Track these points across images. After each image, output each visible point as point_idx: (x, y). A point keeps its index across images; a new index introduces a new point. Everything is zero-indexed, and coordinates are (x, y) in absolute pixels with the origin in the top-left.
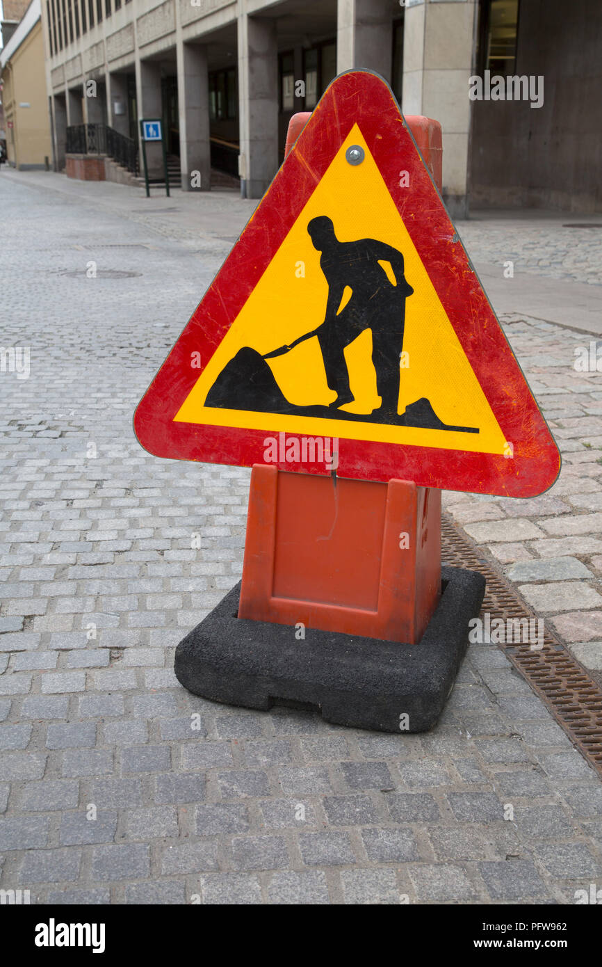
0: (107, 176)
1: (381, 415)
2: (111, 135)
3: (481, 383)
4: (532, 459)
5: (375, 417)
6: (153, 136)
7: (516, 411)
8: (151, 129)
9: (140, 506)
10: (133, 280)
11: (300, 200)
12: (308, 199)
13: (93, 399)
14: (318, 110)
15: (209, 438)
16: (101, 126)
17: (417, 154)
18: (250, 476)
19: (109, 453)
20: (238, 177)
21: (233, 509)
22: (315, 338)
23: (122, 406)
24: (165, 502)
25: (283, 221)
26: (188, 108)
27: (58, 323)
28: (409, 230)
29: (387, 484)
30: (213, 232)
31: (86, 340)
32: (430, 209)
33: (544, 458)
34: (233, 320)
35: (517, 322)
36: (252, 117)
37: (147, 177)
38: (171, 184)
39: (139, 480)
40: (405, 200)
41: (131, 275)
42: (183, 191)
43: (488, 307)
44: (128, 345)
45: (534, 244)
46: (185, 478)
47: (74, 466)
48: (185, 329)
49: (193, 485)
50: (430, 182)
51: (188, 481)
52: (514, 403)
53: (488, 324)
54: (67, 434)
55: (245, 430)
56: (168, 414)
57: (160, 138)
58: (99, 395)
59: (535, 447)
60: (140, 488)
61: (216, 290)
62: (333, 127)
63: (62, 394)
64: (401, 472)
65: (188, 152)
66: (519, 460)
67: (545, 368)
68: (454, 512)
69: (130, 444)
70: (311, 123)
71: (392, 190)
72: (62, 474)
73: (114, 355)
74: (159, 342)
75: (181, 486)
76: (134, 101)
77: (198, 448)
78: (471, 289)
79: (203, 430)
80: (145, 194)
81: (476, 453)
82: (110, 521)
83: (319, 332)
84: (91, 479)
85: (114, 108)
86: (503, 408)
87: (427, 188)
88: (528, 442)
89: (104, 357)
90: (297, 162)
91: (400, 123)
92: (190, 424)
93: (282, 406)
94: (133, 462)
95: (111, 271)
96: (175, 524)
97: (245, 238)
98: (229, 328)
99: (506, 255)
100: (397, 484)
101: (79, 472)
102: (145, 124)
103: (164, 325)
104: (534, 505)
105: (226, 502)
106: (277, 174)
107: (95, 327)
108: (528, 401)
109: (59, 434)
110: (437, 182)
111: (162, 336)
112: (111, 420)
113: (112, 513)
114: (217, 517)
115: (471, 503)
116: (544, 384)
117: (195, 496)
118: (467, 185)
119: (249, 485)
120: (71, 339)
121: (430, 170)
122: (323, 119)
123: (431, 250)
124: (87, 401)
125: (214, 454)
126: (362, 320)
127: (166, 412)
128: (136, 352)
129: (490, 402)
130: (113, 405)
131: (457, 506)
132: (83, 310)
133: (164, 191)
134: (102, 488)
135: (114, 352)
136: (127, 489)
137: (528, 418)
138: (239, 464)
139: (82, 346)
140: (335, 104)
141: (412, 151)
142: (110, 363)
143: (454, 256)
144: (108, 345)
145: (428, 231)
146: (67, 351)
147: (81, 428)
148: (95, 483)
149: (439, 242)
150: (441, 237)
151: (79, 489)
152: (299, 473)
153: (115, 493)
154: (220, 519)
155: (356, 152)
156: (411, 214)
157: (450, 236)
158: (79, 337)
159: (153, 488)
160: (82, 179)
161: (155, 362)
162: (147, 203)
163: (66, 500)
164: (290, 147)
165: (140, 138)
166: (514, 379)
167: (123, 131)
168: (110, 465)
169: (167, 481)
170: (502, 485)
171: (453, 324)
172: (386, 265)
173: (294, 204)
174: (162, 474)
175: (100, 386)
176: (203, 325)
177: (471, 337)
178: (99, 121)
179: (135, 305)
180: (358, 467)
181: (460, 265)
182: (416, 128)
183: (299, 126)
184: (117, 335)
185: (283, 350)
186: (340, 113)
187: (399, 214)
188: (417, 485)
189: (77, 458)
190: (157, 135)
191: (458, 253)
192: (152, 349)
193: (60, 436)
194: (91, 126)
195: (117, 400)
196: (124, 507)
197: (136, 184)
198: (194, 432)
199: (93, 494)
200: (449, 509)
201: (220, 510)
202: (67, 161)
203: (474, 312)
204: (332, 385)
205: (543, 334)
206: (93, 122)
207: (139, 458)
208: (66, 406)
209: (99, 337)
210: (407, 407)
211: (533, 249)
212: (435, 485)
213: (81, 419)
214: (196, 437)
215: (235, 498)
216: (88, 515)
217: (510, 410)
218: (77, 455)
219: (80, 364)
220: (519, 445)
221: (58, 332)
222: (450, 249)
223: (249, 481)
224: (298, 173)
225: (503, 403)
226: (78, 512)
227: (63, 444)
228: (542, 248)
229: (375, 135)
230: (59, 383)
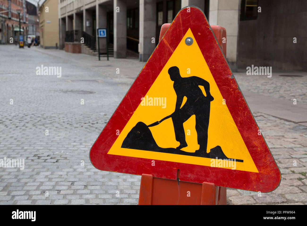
0: (82, 51)
1: (200, 153)
2: (84, 35)
3: (244, 140)
4: (267, 175)
5: (197, 154)
6: (102, 35)
7: (260, 153)
8: (102, 33)
9: (91, 193)
10: (92, 95)
11: (165, 59)
12: (168, 59)
13: (72, 146)
14: (173, 22)
15: (123, 161)
16: (80, 31)
17: (216, 41)
18: (140, 181)
19: (78, 169)
20: (138, 53)
21: (132, 196)
22: (171, 118)
23: (84, 149)
24: (102, 192)
25: (158, 68)
26: (118, 24)
27: (58, 112)
28: (212, 73)
29: (202, 184)
30: (127, 75)
31: (70, 120)
32: (221, 64)
33: (273, 174)
34: (135, 110)
35: (260, 116)
36: (145, 28)
37: (99, 52)
38: (109, 55)
39: (91, 182)
40: (210, 60)
41: (91, 93)
42: (115, 58)
43: (247, 106)
44: (88, 122)
45: (266, 83)
46: (111, 181)
47: (62, 175)
48: (114, 113)
49: (115, 184)
50: (221, 53)
51: (113, 182)
52: (259, 149)
53: (247, 114)
54: (59, 161)
55: (139, 158)
56: (105, 150)
57: (105, 36)
58: (74, 144)
59: (269, 169)
60: (91, 186)
61: (128, 97)
62: (180, 29)
63: (58, 143)
64: (208, 179)
65: (117, 42)
66: (262, 175)
67: (272, 136)
68: (232, 200)
69: (87, 165)
70: (170, 28)
71: (205, 56)
72: (56, 179)
73: (82, 126)
74: (102, 121)
75: (109, 185)
76: (95, 21)
77: (118, 166)
78: (239, 98)
79: (120, 158)
80: (98, 59)
81: (242, 171)
82: (77, 200)
83: (172, 116)
84: (69, 181)
85: (86, 23)
86: (254, 151)
87: (220, 55)
88: (266, 167)
89: (77, 127)
90: (164, 43)
91: (209, 28)
92: (115, 155)
93: (155, 148)
94: (88, 173)
95: (82, 91)
96: (106, 202)
97: (141, 75)
98: (133, 113)
99: (254, 87)
100: (206, 184)
101: (64, 178)
102: (99, 30)
103: (104, 114)
104: (269, 198)
105: (129, 192)
106: (156, 48)
107: (74, 114)
108: (265, 148)
109: (56, 160)
110: (224, 53)
111: (103, 119)
112: (79, 155)
113: (78, 196)
114: (125, 199)
115: (240, 196)
116: (272, 143)
117: (116, 189)
118: (237, 58)
119: (140, 185)
120: (63, 120)
121: (221, 48)
122: (175, 26)
123: (222, 81)
124: (69, 146)
125: (125, 169)
126: (191, 111)
127: (104, 150)
128: (92, 125)
129: (248, 148)
130: (80, 148)
131: (234, 197)
132: (69, 107)
133: (106, 58)
134: (74, 185)
135: (82, 125)
136: (85, 186)
137: (265, 156)
138: (136, 174)
139: (68, 122)
140: (181, 20)
141: (214, 40)
142: (80, 130)
143: (232, 84)
144: (80, 122)
145: (220, 74)
146: (61, 125)
147: (66, 158)
148: (71, 183)
149: (225, 78)
150: (226, 76)
151: (63, 185)
152: (162, 178)
153: (79, 187)
154: (126, 200)
155: (189, 40)
156: (213, 66)
157: (230, 76)
158: (67, 118)
159: (97, 185)
160: (71, 52)
161: (99, 130)
162: (99, 63)
163: (57, 190)
164: (161, 37)
165: (97, 36)
166: (258, 138)
167: (90, 33)
168: (78, 175)
169: (103, 182)
170: (254, 186)
171: (231, 113)
172: (202, 88)
173: (162, 61)
174: (101, 179)
175: (75, 140)
176: (122, 112)
177: (239, 119)
178: (80, 29)
179: (92, 105)
180: (189, 176)
181: (234, 88)
182: (215, 30)
183: (165, 29)
184: (83, 118)
185: (156, 124)
186: (183, 24)
187: (208, 66)
188: (215, 185)
189: (63, 172)
190: (104, 35)
191: (233, 83)
192: (98, 124)
193: (57, 162)
194: (76, 31)
195: (82, 146)
196: (83, 194)
197: (95, 55)
198: (116, 159)
199: (69, 188)
200: (230, 198)
201: (126, 196)
202: (65, 45)
203: (240, 108)
204: (178, 139)
205: (271, 121)
206: (77, 29)
207: (91, 172)
208: (60, 148)
209: (76, 119)
210: (211, 149)
211: (266, 85)
212: (223, 185)
213: (66, 154)
214: (117, 161)
215: (133, 191)
216: (67, 198)
217: (257, 152)
218: (63, 170)
219: (67, 130)
220: (262, 168)
221: (58, 116)
222: (230, 81)
223: (140, 183)
224: (165, 48)
225: (254, 149)
226: (63, 196)
227: (57, 165)
228: (270, 84)
229: (198, 33)
230: (57, 138)
